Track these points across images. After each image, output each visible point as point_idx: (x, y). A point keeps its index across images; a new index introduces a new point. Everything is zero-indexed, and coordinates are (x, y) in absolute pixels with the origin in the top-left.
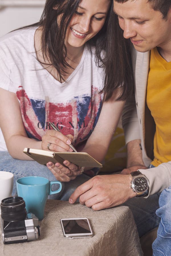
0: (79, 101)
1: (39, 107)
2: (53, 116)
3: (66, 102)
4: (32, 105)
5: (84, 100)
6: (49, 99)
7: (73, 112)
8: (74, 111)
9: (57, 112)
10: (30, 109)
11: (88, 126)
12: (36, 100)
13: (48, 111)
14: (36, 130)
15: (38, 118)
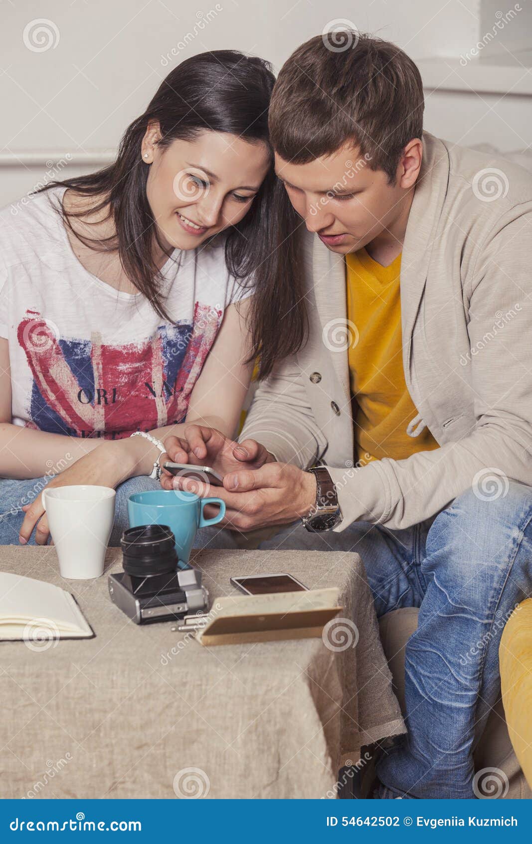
0: (166, 337)
1: (78, 355)
2: (112, 374)
3: (143, 341)
4: (64, 353)
5: (177, 334)
6: (100, 338)
7: (153, 361)
8: (156, 359)
9: (121, 364)
10: (59, 362)
11: (184, 389)
12: (70, 342)
13: (98, 364)
14: (74, 407)
15: (79, 380)
